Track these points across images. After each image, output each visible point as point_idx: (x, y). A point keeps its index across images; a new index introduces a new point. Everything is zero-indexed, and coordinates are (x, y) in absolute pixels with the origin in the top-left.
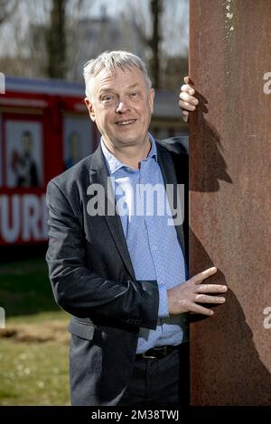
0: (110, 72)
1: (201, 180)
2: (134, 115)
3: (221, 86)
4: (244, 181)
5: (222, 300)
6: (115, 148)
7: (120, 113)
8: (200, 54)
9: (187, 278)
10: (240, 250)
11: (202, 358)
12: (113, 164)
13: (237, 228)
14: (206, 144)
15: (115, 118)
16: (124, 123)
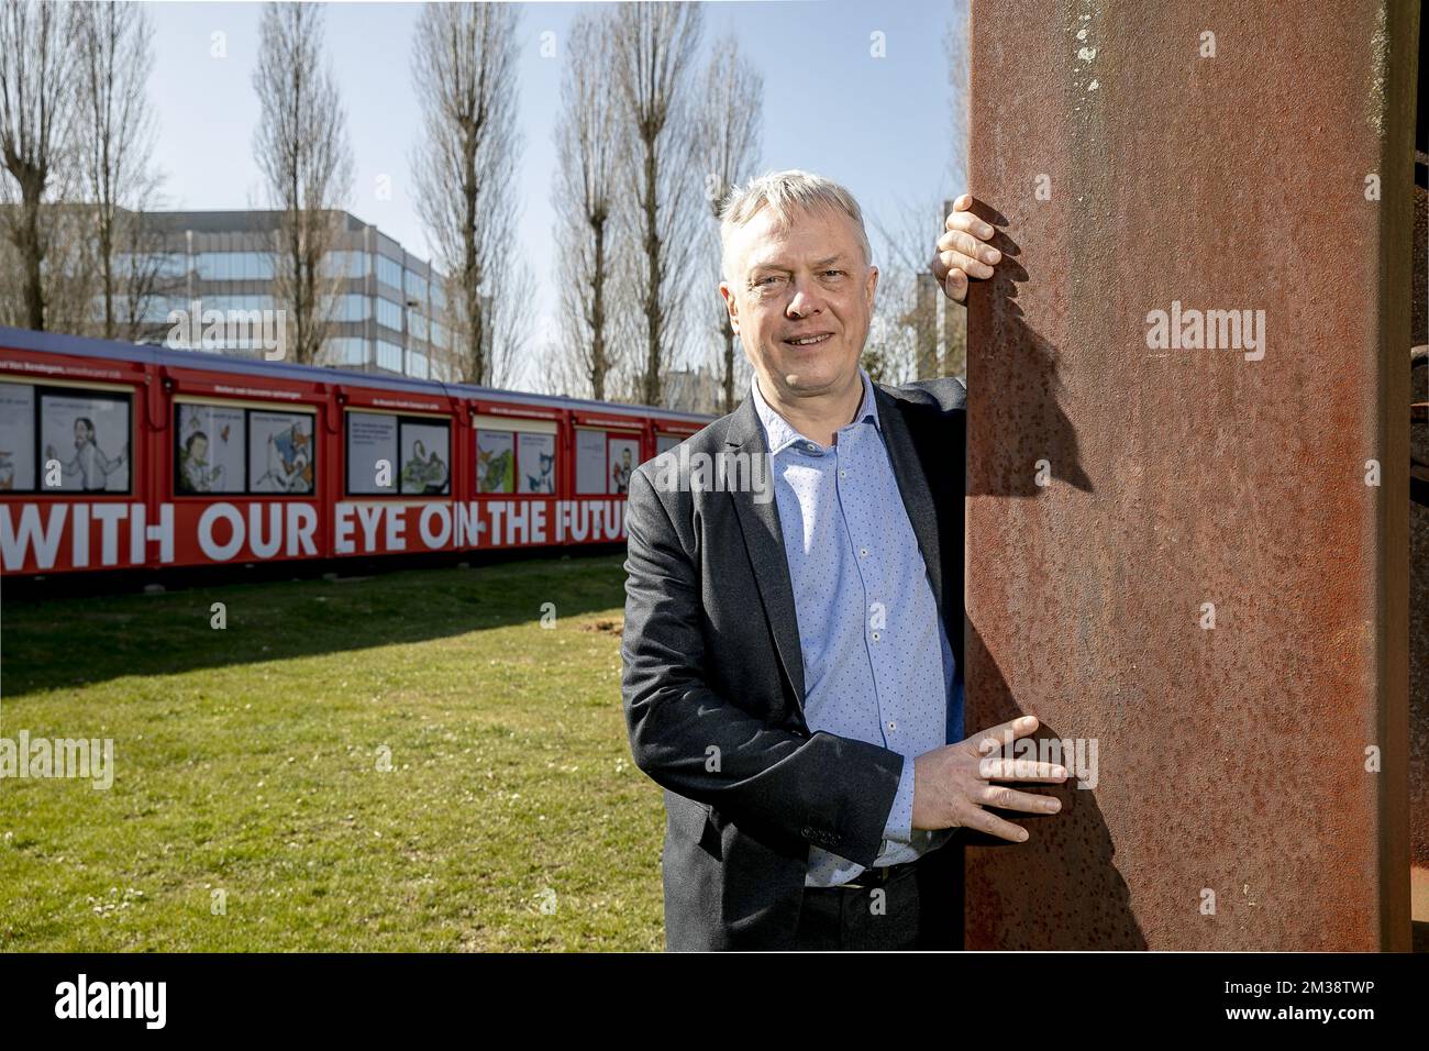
0: (781, 215)
1: (1001, 472)
2: (828, 321)
3: (1061, 233)
4: (1129, 475)
5: (1052, 805)
6: (784, 400)
7: (795, 317)
8: (1001, 160)
9: (953, 737)
10: (1115, 653)
11: (1000, 917)
12: (779, 434)
13: (1106, 595)
14: (1015, 382)
15: (784, 328)
16: (804, 342)
